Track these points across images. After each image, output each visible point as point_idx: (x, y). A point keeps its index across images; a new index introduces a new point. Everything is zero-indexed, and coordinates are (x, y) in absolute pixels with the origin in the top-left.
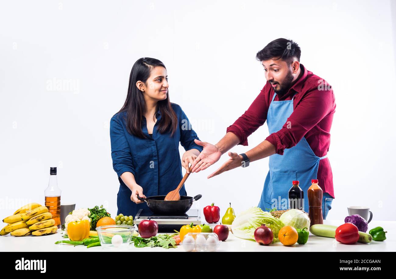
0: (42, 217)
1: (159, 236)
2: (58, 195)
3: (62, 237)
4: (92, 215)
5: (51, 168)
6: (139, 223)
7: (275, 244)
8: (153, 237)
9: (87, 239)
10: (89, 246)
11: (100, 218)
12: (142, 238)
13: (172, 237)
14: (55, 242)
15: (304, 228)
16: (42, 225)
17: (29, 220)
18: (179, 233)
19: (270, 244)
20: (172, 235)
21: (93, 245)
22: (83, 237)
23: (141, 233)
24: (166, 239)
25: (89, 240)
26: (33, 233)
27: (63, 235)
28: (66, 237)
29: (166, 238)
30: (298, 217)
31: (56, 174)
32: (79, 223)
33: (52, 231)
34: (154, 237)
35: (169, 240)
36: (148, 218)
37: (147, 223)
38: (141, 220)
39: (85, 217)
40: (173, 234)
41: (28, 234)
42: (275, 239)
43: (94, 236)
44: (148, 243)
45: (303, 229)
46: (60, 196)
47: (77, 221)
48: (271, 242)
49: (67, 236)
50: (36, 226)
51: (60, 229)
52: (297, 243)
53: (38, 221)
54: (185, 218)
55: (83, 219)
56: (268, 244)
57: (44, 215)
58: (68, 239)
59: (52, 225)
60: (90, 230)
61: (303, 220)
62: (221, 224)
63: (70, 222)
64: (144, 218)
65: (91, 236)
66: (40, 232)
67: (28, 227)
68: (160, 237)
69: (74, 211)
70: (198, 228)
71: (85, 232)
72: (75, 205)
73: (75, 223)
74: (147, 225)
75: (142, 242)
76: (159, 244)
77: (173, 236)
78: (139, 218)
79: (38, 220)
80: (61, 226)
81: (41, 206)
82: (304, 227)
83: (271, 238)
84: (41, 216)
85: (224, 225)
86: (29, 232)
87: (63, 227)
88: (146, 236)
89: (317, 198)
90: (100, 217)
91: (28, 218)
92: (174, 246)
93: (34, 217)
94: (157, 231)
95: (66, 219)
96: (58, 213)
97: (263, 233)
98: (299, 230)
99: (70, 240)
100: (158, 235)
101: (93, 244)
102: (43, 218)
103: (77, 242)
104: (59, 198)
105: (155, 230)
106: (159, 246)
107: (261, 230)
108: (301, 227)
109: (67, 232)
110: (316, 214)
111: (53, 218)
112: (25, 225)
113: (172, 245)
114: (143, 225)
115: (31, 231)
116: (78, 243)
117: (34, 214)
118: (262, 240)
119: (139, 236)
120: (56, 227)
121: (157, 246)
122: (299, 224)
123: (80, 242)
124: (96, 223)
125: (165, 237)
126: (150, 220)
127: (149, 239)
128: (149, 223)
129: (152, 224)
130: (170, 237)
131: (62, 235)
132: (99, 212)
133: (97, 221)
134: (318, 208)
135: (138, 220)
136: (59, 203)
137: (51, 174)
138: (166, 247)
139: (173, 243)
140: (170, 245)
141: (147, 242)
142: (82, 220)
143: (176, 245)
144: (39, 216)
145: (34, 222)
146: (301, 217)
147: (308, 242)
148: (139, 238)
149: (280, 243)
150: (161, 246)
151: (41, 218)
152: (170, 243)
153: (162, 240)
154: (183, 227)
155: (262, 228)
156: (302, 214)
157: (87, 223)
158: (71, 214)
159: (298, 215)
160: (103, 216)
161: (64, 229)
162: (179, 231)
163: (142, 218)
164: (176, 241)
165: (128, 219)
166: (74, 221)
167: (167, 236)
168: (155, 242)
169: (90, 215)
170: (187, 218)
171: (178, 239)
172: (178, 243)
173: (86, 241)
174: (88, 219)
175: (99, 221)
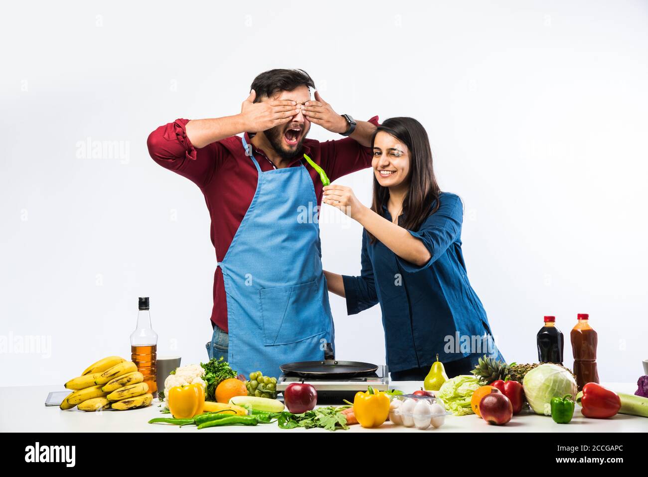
0: (128, 379)
1: (319, 410)
2: (152, 343)
3: (161, 411)
4: (207, 374)
5: (140, 299)
6: (284, 389)
8: (308, 411)
9: (201, 415)
10: (200, 426)
11: (221, 381)
12: (291, 414)
13: (340, 411)
14: (150, 420)
15: (567, 396)
16: (128, 392)
17: (106, 383)
18: (352, 406)
20: (341, 408)
21: (209, 425)
22: (194, 412)
23: (289, 405)
24: (331, 415)
25: (205, 416)
26: (114, 406)
27: (162, 408)
28: (167, 412)
29: (331, 413)
30: (555, 376)
31: (148, 309)
32: (186, 388)
33: (144, 403)
34: (310, 412)
35: (336, 417)
36: (300, 381)
37: (298, 388)
38: (288, 383)
39: (197, 378)
40: (342, 406)
41: (106, 407)
43: (212, 410)
44: (300, 422)
45: (563, 397)
46: (156, 345)
47: (184, 385)
49: (167, 411)
50: (118, 393)
51: (157, 399)
53: (121, 386)
54: (361, 379)
55: (194, 381)
56: (503, 422)
57: (131, 377)
58: (170, 416)
59: (144, 392)
60: (205, 401)
61: (564, 383)
62: (422, 389)
63: (173, 387)
64: (295, 380)
65: (207, 410)
66: (124, 404)
67: (105, 395)
68: (320, 412)
69: (178, 369)
71: (197, 403)
72: (180, 359)
73: (180, 388)
74: (299, 391)
75: (291, 420)
76: (318, 423)
77: (342, 410)
78: (284, 380)
79: (121, 384)
80: (158, 394)
81: (125, 361)
82: (567, 395)
84: (126, 377)
85: (428, 391)
86: (107, 405)
87: (162, 396)
88: (296, 410)
89: (587, 346)
90: (220, 378)
91: (105, 382)
92: (343, 426)
93: (114, 380)
94: (315, 401)
95: (166, 382)
96: (152, 372)
97: (494, 404)
98: (557, 399)
99: (172, 418)
100: (317, 408)
101: (208, 423)
102: (129, 381)
103: (183, 420)
104: (154, 348)
105: (313, 400)
106: (319, 427)
107: (491, 400)
108: (561, 394)
109: (168, 404)
110: (587, 373)
111: (144, 381)
112: (99, 392)
113: (340, 425)
114: (291, 392)
115: (111, 403)
116: (185, 422)
117: (114, 374)
118: (495, 416)
119: (286, 410)
120: (150, 395)
121: (316, 427)
122: (556, 389)
123: (189, 421)
124: (215, 389)
125: (329, 411)
126: (303, 383)
127: (303, 415)
128: (302, 389)
129: (306, 390)
130: (337, 411)
132: (219, 371)
133: (215, 387)
134: (590, 362)
135: (283, 383)
136: (154, 357)
137: (140, 309)
138: (330, 427)
139: (342, 423)
140: (337, 425)
141: (299, 420)
142: (193, 383)
143: (348, 425)
144: (123, 378)
145: (115, 388)
146: (560, 377)
147: (572, 420)
148: (286, 412)
150: (322, 427)
151: (125, 380)
152: (337, 421)
153: (323, 416)
154: (358, 394)
155: (493, 396)
156: (562, 372)
157: (200, 390)
158: (174, 374)
159: (555, 374)
160: (226, 376)
161: (163, 398)
162: (352, 401)
163: (291, 381)
164: (348, 418)
165: (268, 380)
166: (178, 385)
167: (332, 410)
168: (312, 420)
169: (204, 376)
170: (366, 380)
171: (351, 414)
172: (350, 422)
173: (200, 418)
174: (201, 382)
175: (219, 386)
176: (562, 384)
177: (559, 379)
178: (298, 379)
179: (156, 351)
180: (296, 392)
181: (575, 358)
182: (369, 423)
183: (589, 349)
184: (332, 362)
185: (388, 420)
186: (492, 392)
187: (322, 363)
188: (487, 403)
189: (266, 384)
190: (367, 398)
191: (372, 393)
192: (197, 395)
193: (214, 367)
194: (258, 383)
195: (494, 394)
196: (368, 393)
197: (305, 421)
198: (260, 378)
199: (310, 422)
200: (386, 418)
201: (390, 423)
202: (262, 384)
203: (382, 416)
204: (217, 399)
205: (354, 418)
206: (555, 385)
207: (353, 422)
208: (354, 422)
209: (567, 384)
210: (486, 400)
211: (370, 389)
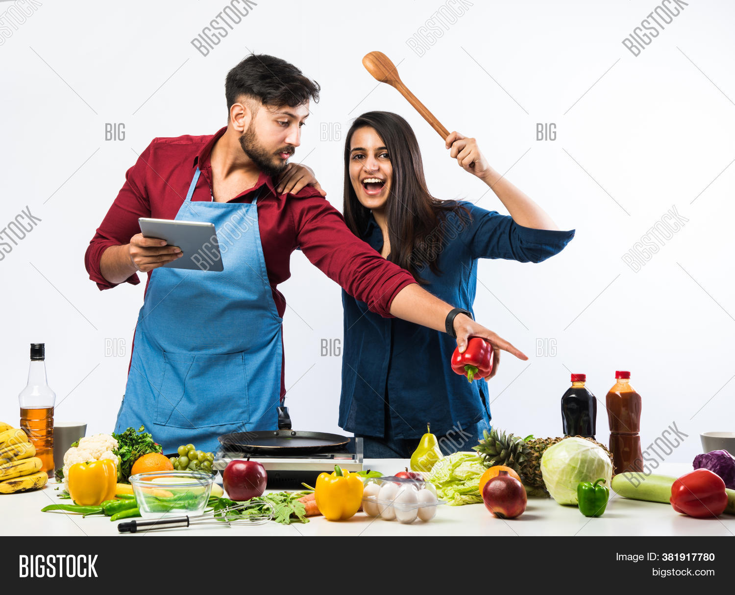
0: (15, 452)
1: (270, 497)
2: (49, 405)
3: (58, 496)
4: (121, 447)
5: (33, 345)
6: (223, 468)
8: (255, 498)
9: (112, 501)
10: (115, 517)
11: (140, 456)
12: (232, 501)
13: (297, 498)
14: (43, 507)
15: (598, 481)
16: (15, 470)
18: (313, 491)
20: (298, 495)
21: (125, 516)
22: (102, 498)
23: (229, 489)
24: (285, 504)
25: (116, 503)
27: (60, 492)
28: (67, 497)
29: (285, 500)
30: (583, 455)
31: (43, 359)
32: (92, 466)
33: (36, 484)
34: (257, 498)
35: (291, 506)
36: (245, 457)
37: (242, 467)
38: (228, 460)
39: (107, 452)
40: (300, 492)
43: (126, 495)
44: (244, 512)
45: (595, 482)
46: (53, 408)
47: (89, 461)
49: (67, 495)
51: (54, 480)
53: (6, 461)
54: (326, 456)
55: (102, 456)
56: (514, 515)
57: (19, 449)
58: (70, 502)
59: (36, 470)
60: (118, 482)
61: (596, 463)
62: (407, 470)
63: (75, 463)
64: (239, 457)
65: (119, 494)
66: (10, 486)
68: (271, 499)
69: (82, 440)
71: (106, 486)
72: (85, 426)
73: (84, 465)
74: (243, 471)
75: (232, 509)
76: (268, 514)
77: (300, 496)
78: (224, 457)
79: (6, 459)
80: (55, 472)
81: (12, 428)
82: (599, 479)
84: (12, 450)
85: (415, 472)
87: (60, 476)
88: (240, 496)
89: (628, 414)
90: (138, 452)
92: (301, 519)
94: (265, 484)
95: (65, 457)
96: (48, 443)
97: (503, 490)
98: (586, 484)
99: (73, 504)
100: (266, 493)
101: (124, 513)
102: (16, 455)
103: (88, 508)
104: (50, 412)
105: (261, 483)
106: (269, 519)
107: (499, 485)
108: (591, 478)
109: (67, 487)
110: (627, 449)
113: (297, 517)
114: (233, 473)
116: (90, 510)
118: (502, 507)
119: (226, 496)
120: (44, 474)
122: (585, 471)
123: (95, 509)
124: (131, 467)
125: (283, 498)
126: (248, 460)
127: (247, 503)
128: (247, 468)
129: (252, 470)
130: (293, 498)
131: (58, 492)
132: (138, 443)
133: (132, 463)
134: (631, 435)
135: (222, 460)
136: (50, 423)
137: (33, 358)
138: (284, 520)
139: (300, 513)
140: (293, 517)
141: (242, 510)
142: (101, 459)
143: (307, 516)
144: (8, 451)
146: (590, 455)
147: (606, 512)
148: (224, 499)
150: (274, 519)
151: (11, 454)
152: (292, 512)
153: (275, 504)
154: (322, 476)
155: (502, 479)
156: (593, 448)
157: (110, 467)
158: (77, 446)
159: (584, 451)
160: (146, 450)
161: (61, 478)
162: (313, 484)
163: (232, 457)
164: (307, 508)
165: (204, 457)
166: (82, 461)
167: (286, 496)
168: (260, 509)
169: (116, 449)
170: (332, 457)
171: (312, 503)
172: (310, 513)
173: (110, 506)
174: (112, 458)
175: (137, 463)
176: (593, 465)
177: (588, 458)
178: (242, 454)
179: (52, 414)
180: (239, 472)
181: (611, 430)
182: (335, 515)
183: (630, 417)
184: (288, 433)
185: (360, 510)
186: (499, 475)
187: (275, 433)
188: (493, 489)
189: (201, 462)
190: (333, 481)
191: (340, 474)
192: (106, 474)
193: (132, 440)
194: (190, 461)
195: (503, 477)
196: (334, 474)
197: (250, 511)
198: (192, 453)
199: (256, 512)
200: (358, 508)
201: (364, 514)
202: (195, 462)
203: (351, 505)
205: (316, 508)
206: (583, 467)
207: (313, 513)
208: (316, 512)
209: (598, 464)
210: (492, 485)
211: (337, 469)
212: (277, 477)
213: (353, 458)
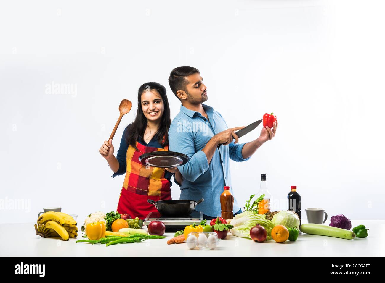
4: (108, 218)
6: (148, 224)
7: (268, 241)
11: (115, 220)
14: (76, 241)
19: (264, 242)
22: (100, 237)
25: (105, 239)
27: (83, 235)
30: (288, 217)
32: (96, 224)
36: (156, 220)
37: (155, 224)
38: (150, 221)
39: (102, 219)
42: (269, 237)
43: (109, 236)
45: (293, 228)
47: (95, 222)
48: (265, 239)
49: (86, 236)
52: (288, 240)
54: (188, 219)
55: (100, 220)
56: (262, 241)
58: (87, 239)
60: (106, 231)
63: (89, 223)
64: (154, 220)
65: (107, 235)
69: (92, 214)
70: (200, 228)
71: (102, 232)
73: (92, 224)
74: (156, 225)
78: (148, 220)
82: (294, 226)
83: (265, 236)
94: (165, 231)
97: (257, 231)
98: (290, 228)
100: (165, 234)
105: (163, 230)
107: (256, 229)
108: (291, 226)
109: (86, 233)
114: (152, 226)
116: (95, 242)
118: (257, 238)
122: (289, 223)
123: (97, 241)
124: (111, 224)
126: (158, 221)
128: (157, 224)
129: (159, 225)
142: (99, 222)
147: (298, 239)
149: (273, 240)
154: (187, 227)
155: (257, 227)
156: (292, 214)
157: (103, 226)
158: (90, 217)
159: (289, 215)
161: (84, 229)
163: (152, 220)
166: (92, 222)
169: (106, 218)
170: (191, 220)
173: (103, 240)
174: (104, 221)
175: (114, 222)
176: (292, 221)
177: (290, 218)
180: (154, 226)
186: (256, 225)
188: (254, 231)
192: (101, 227)
195: (258, 226)
204: (112, 229)
206: (289, 221)
209: (295, 220)
212: (170, 228)
213: (199, 220)
